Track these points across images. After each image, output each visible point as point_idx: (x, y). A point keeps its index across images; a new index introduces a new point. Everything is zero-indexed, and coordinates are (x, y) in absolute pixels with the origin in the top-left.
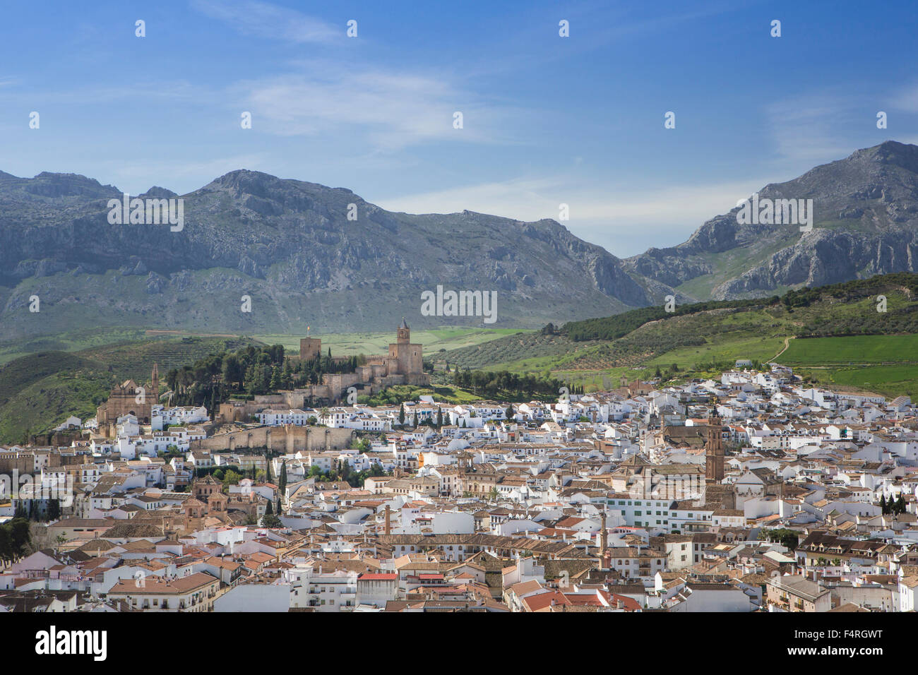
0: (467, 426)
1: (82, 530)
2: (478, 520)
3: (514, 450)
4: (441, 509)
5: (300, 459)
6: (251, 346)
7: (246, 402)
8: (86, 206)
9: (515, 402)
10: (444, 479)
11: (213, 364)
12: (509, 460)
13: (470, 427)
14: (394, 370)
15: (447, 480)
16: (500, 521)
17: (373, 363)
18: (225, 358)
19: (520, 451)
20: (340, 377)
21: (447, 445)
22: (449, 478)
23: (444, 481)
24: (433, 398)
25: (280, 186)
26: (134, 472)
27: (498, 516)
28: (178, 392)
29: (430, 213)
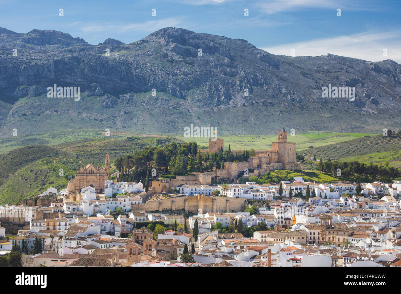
0: (328, 197)
1: (57, 261)
2: (334, 260)
3: (361, 214)
4: (308, 253)
5: (208, 218)
6: (175, 143)
7: (170, 180)
8: (63, 51)
9: (363, 182)
10: (311, 233)
11: (148, 155)
12: (358, 221)
13: (329, 199)
14: (276, 160)
15: (313, 233)
16: (350, 261)
17: (260, 155)
18: (156, 151)
19: (366, 215)
20: (237, 164)
21: (313, 210)
22: (314, 232)
23: (311, 234)
24: (303, 179)
25: (197, 38)
26: (92, 224)
27: (349, 258)
28: (123, 172)
29: (303, 56)
